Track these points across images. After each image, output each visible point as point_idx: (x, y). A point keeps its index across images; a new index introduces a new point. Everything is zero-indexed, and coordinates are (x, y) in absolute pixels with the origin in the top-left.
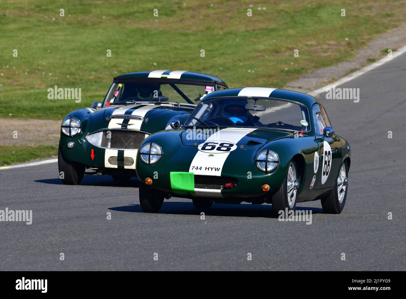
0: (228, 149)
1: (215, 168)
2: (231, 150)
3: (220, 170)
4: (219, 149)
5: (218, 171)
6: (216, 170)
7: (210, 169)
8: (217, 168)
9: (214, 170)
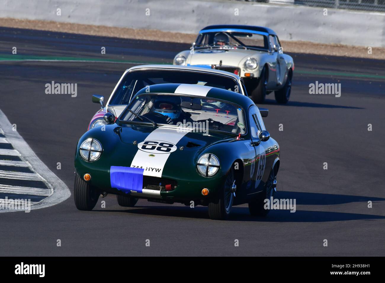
0: (168, 150)
1: (156, 169)
2: (171, 151)
3: (161, 171)
4: (159, 149)
5: (159, 172)
6: (156, 171)
7: (151, 170)
8: (158, 169)
9: (154, 170)
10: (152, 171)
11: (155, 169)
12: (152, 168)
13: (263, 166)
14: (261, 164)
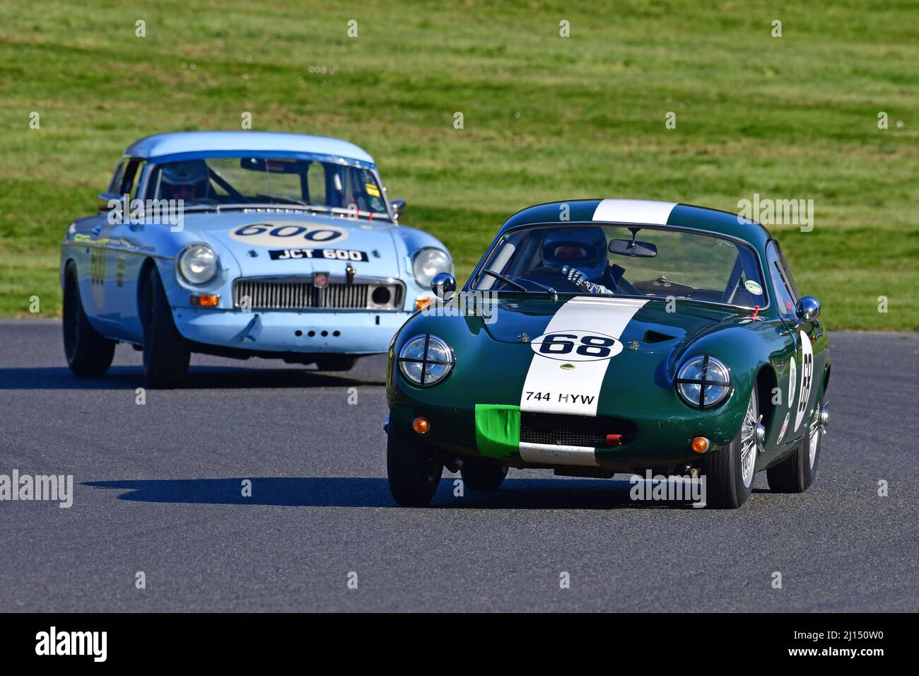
0: (605, 352)
1: (582, 397)
2: (612, 354)
3: (595, 403)
4: (582, 351)
5: (589, 403)
6: (584, 402)
7: (571, 399)
8: (588, 397)
9: (579, 400)
10: (574, 402)
11: (580, 398)
12: (572, 396)
13: (809, 378)
14: (806, 375)
